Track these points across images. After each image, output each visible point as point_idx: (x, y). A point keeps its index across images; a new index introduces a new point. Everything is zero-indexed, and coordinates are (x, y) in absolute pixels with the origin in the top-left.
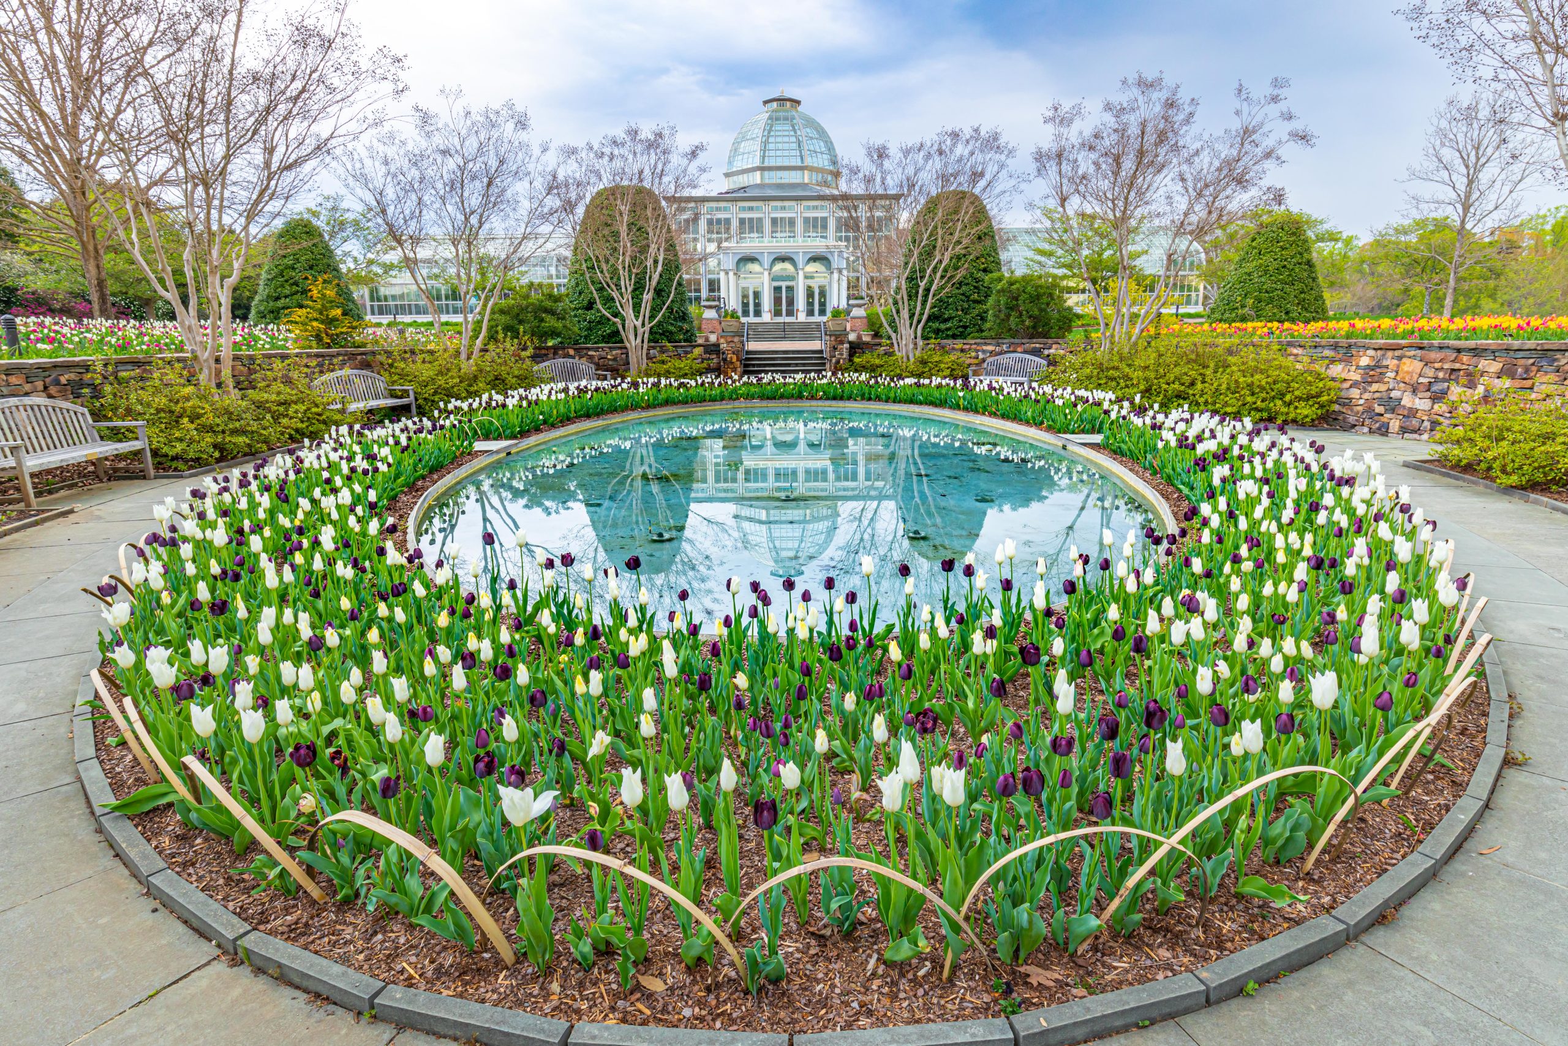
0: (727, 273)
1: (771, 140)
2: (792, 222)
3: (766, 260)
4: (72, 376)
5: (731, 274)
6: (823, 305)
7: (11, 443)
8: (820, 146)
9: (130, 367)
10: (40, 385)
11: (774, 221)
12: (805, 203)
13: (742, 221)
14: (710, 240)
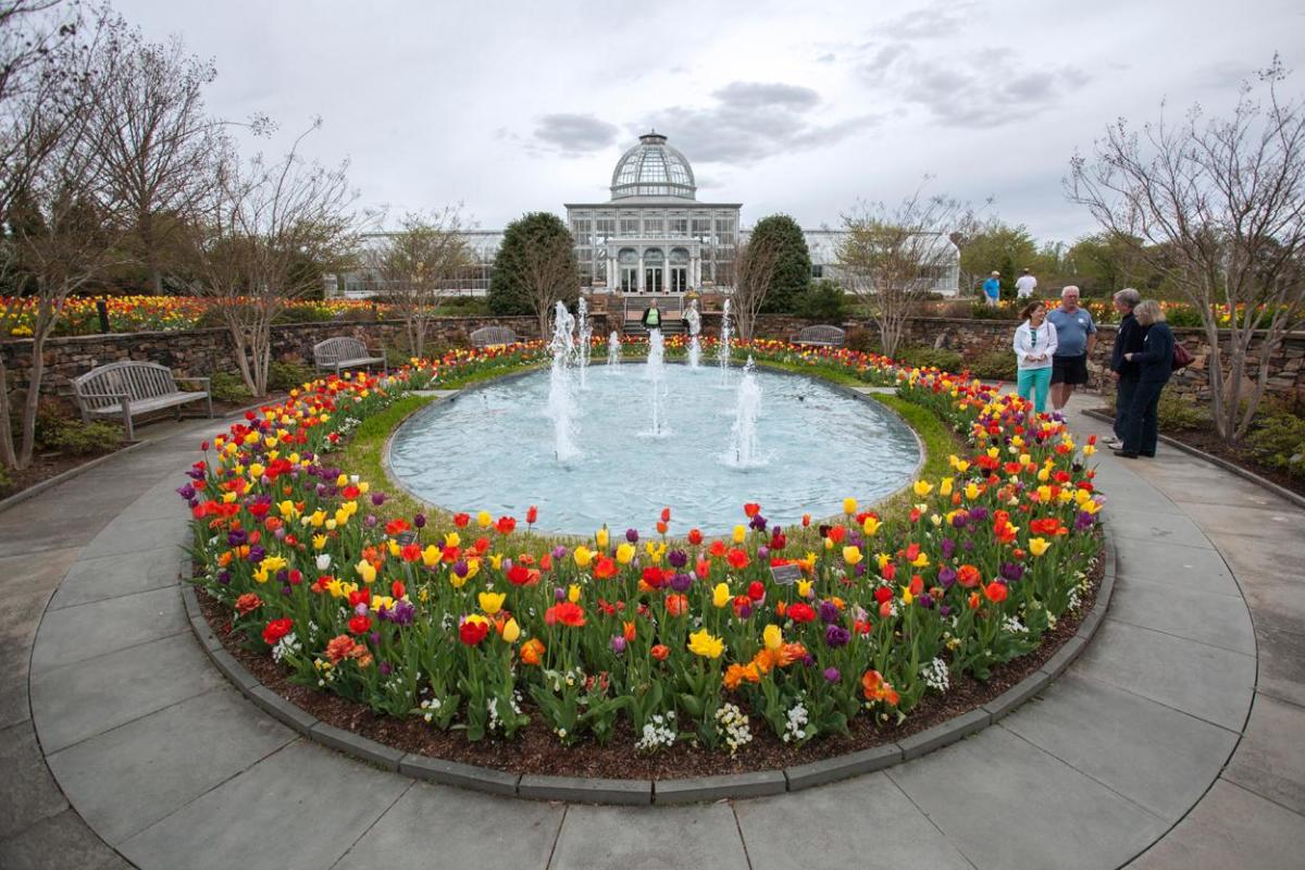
0: (612, 260)
1: (645, 164)
2: (660, 224)
3: (641, 252)
4: (147, 345)
5: (615, 261)
6: (683, 283)
7: (120, 395)
8: (680, 168)
9: (187, 338)
10: (126, 351)
11: (647, 223)
12: (670, 210)
13: (623, 223)
14: (600, 235)
